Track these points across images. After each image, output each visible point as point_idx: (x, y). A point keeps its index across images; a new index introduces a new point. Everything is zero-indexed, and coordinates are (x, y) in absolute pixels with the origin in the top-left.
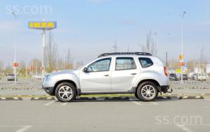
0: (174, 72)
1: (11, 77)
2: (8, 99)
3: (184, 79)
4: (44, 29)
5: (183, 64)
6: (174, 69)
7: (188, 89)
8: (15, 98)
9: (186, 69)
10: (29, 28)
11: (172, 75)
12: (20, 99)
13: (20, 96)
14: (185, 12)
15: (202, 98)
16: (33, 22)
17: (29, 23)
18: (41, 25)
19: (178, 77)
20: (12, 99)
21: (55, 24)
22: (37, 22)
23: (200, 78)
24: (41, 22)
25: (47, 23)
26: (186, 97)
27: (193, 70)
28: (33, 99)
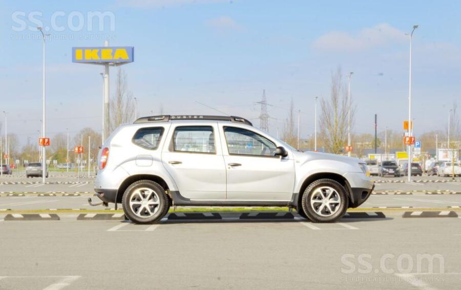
0: (391, 158)
1: (34, 169)
2: (27, 217)
3: (414, 174)
4: (106, 63)
5: (412, 141)
6: (393, 151)
7: (423, 194)
8: (43, 215)
9: (418, 151)
10: (74, 60)
11: (387, 164)
12: (54, 217)
13: (53, 210)
14: (415, 27)
15: (453, 215)
16: (84, 49)
17: (74, 49)
18: (99, 54)
19: (401, 168)
20: (36, 217)
21: (131, 51)
22: (92, 49)
23: (448, 170)
24: (100, 49)
25: (114, 49)
26: (419, 213)
27: (433, 154)
28: (82, 217)
